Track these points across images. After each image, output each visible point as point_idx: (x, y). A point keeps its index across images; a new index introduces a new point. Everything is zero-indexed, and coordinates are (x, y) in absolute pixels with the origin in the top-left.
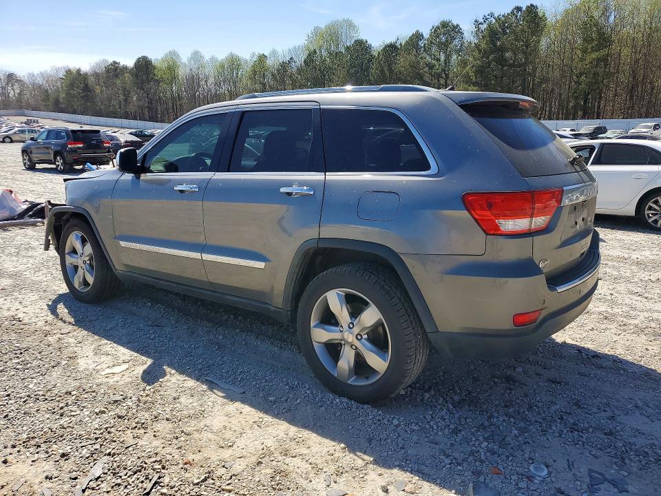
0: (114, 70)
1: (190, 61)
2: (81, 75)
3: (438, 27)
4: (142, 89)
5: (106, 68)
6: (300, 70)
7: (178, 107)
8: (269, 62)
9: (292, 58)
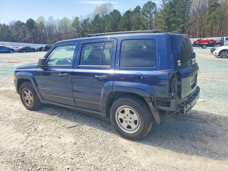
0: (19, 24)
1: (49, 20)
2: (5, 26)
3: (146, 4)
4: (31, 31)
5: (15, 23)
6: (93, 22)
7: (45, 38)
8: (80, 20)
9: (88, 18)
